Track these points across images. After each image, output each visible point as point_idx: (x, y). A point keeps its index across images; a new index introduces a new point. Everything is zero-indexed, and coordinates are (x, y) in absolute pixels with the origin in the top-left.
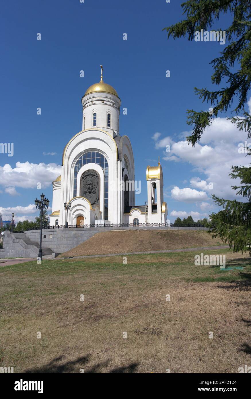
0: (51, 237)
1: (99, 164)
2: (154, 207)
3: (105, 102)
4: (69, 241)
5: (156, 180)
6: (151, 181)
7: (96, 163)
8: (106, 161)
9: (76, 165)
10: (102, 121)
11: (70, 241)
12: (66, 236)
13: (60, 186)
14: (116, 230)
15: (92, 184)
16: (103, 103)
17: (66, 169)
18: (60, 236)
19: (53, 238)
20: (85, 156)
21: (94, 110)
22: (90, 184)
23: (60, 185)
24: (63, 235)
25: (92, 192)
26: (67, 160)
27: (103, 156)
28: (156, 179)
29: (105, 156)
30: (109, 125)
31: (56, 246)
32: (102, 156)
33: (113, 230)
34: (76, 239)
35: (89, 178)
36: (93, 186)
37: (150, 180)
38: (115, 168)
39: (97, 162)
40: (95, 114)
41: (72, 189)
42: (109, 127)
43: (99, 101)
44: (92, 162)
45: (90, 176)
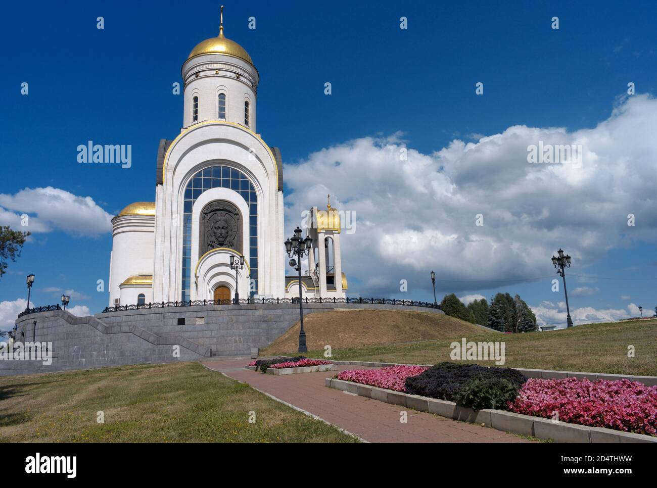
0: (200, 322)
1: (238, 192)
2: (330, 280)
3: (241, 78)
4: (249, 328)
5: (333, 234)
6: (325, 234)
7: (233, 189)
8: (252, 188)
9: (188, 186)
10: (235, 113)
11: (252, 328)
12: (241, 319)
13: (154, 227)
14: (342, 310)
15: (227, 228)
16: (238, 78)
17: (169, 192)
18: (226, 319)
19: (207, 323)
20: (207, 173)
21: (220, 88)
22: (223, 228)
23: (154, 223)
24: (234, 318)
25: (226, 242)
26: (170, 174)
27: (245, 177)
28: (334, 232)
29: (250, 179)
30: (246, 122)
31: (215, 340)
32: (243, 176)
33: (338, 309)
34: (264, 325)
35: (220, 216)
36: (227, 233)
37: (324, 231)
38: (274, 203)
39: (235, 187)
40: (222, 96)
41: (180, 235)
42: (247, 126)
43: (231, 73)
44: (224, 186)
45: (223, 212)
